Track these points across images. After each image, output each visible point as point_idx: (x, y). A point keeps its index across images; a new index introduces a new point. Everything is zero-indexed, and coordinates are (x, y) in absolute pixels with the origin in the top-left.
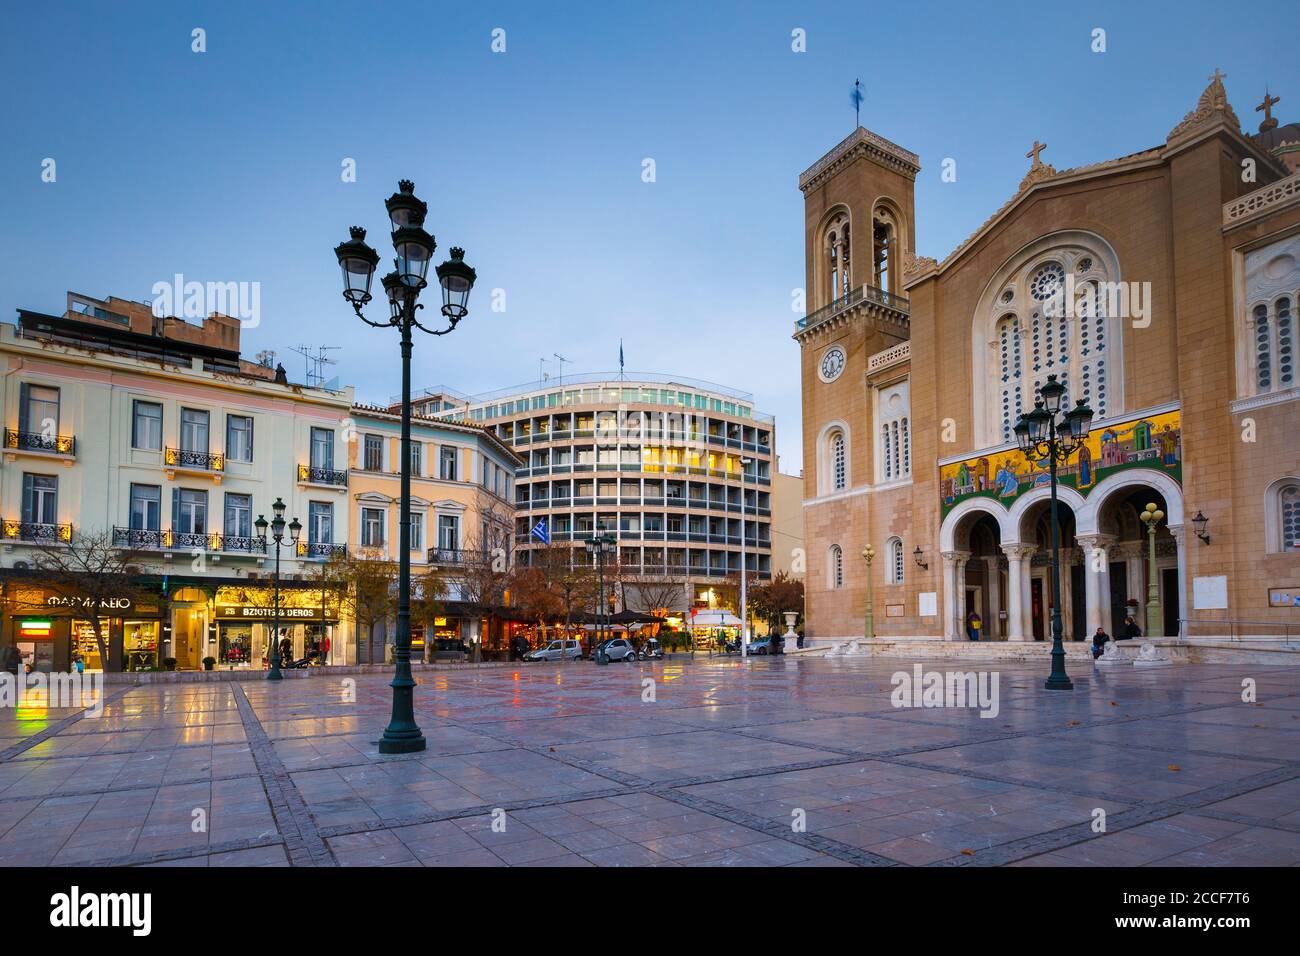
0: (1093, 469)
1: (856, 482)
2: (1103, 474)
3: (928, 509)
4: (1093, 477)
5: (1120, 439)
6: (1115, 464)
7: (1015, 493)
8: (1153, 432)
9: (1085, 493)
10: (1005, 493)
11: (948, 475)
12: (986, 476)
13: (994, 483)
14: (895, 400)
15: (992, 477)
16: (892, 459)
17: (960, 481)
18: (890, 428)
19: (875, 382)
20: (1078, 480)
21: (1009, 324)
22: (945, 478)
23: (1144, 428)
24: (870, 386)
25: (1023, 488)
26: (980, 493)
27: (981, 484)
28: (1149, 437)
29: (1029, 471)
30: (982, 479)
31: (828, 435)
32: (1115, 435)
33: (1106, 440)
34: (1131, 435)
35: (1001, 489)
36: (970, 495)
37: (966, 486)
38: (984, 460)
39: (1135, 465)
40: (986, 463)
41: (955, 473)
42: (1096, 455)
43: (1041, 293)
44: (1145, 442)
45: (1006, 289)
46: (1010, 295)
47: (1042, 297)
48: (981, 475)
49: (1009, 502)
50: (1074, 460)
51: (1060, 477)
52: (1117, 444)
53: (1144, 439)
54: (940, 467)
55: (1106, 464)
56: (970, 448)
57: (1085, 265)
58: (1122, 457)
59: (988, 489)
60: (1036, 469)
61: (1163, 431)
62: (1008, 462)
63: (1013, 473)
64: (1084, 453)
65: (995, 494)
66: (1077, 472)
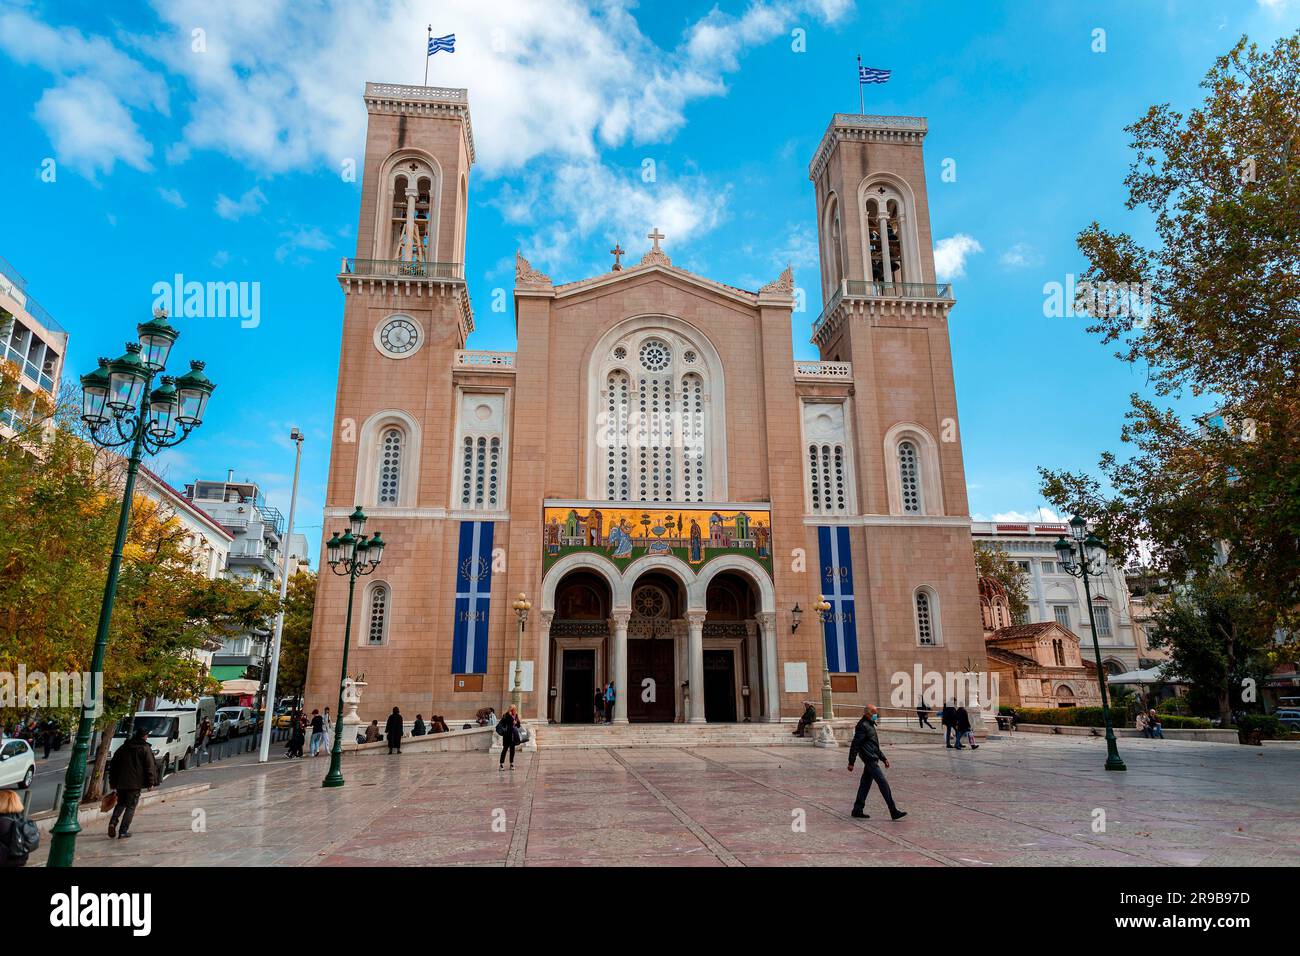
0: (703, 547)
1: (423, 499)
2: (713, 554)
3: (528, 556)
4: (703, 554)
5: (726, 524)
6: (720, 546)
7: (629, 555)
8: (750, 525)
9: (696, 569)
10: (619, 554)
11: (554, 520)
12: (599, 530)
13: (607, 539)
14: (482, 413)
15: (605, 533)
16: (474, 483)
17: (568, 530)
18: (475, 445)
19: (462, 382)
20: (690, 555)
21: (618, 379)
22: (550, 522)
23: (743, 519)
24: (455, 385)
25: (639, 552)
26: (591, 548)
27: (592, 538)
28: (747, 528)
29: (644, 535)
30: (594, 533)
31: (380, 427)
32: (721, 519)
33: (714, 522)
34: (733, 523)
35: (614, 548)
36: (578, 548)
37: (575, 537)
38: (597, 512)
39: (737, 551)
40: (599, 516)
41: (563, 517)
42: (705, 534)
43: (649, 363)
44: (744, 532)
45: (619, 345)
46: (621, 352)
47: (649, 368)
48: (594, 528)
49: (622, 565)
50: (686, 534)
51: (674, 549)
52: (722, 528)
53: (743, 529)
54: (544, 508)
55: (714, 545)
56: (580, 495)
57: (689, 356)
58: (726, 542)
59: (599, 545)
60: (652, 535)
61: (757, 526)
62: (623, 521)
63: (627, 534)
64: (695, 529)
65: (607, 552)
66: (689, 547)
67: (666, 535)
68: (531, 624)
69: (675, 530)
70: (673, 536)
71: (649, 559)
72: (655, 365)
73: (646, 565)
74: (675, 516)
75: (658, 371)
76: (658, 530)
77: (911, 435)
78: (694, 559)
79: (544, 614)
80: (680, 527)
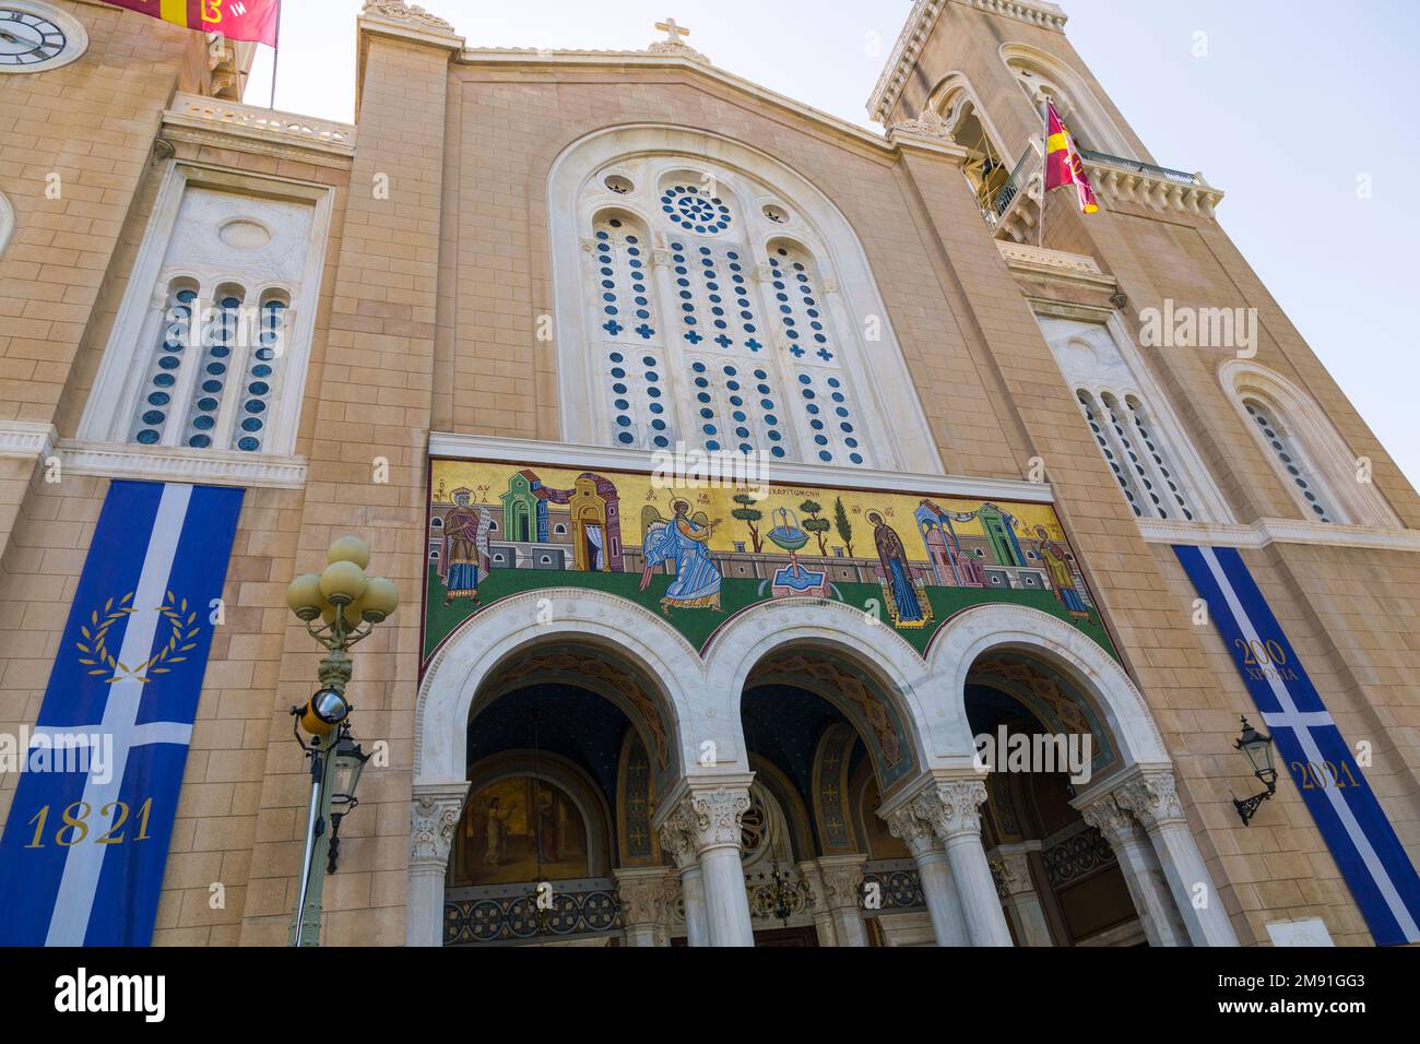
0: (921, 584)
4: (926, 604)
5: (960, 529)
6: (964, 582)
7: (715, 600)
8: (1019, 533)
9: (921, 642)
10: (678, 595)
12: (612, 528)
14: (240, 236)
15: (631, 535)
16: (183, 392)
17: (509, 523)
18: (204, 301)
20: (891, 603)
21: (617, 237)
22: (449, 499)
24: (159, 156)
25: (741, 594)
26: (590, 577)
27: (591, 550)
28: (1014, 540)
29: (750, 548)
30: (596, 535)
32: (944, 518)
33: (929, 522)
34: (979, 530)
35: (663, 582)
36: (549, 577)
37: (534, 545)
38: (600, 481)
39: (1007, 595)
40: (610, 494)
41: (490, 490)
42: (916, 551)
43: (684, 218)
44: (1011, 551)
45: (615, 170)
46: (618, 184)
47: (687, 225)
48: (596, 523)
49: (699, 629)
50: (865, 546)
51: (840, 585)
52: (954, 537)
53: (1005, 541)
54: (430, 459)
55: (946, 577)
56: (545, 432)
57: (773, 213)
58: (974, 571)
59: (616, 570)
60: (769, 548)
61: (1035, 536)
62: (680, 507)
63: (700, 544)
64: (886, 539)
65: (647, 590)
66: (883, 582)
67: (811, 549)
68: (371, 837)
69: (834, 538)
70: (830, 553)
71: (778, 612)
72: (698, 222)
73: (771, 627)
74: (827, 502)
75: (708, 233)
76: (782, 535)
77: (1255, 384)
78: (906, 615)
79: (423, 801)
80: (845, 531)
